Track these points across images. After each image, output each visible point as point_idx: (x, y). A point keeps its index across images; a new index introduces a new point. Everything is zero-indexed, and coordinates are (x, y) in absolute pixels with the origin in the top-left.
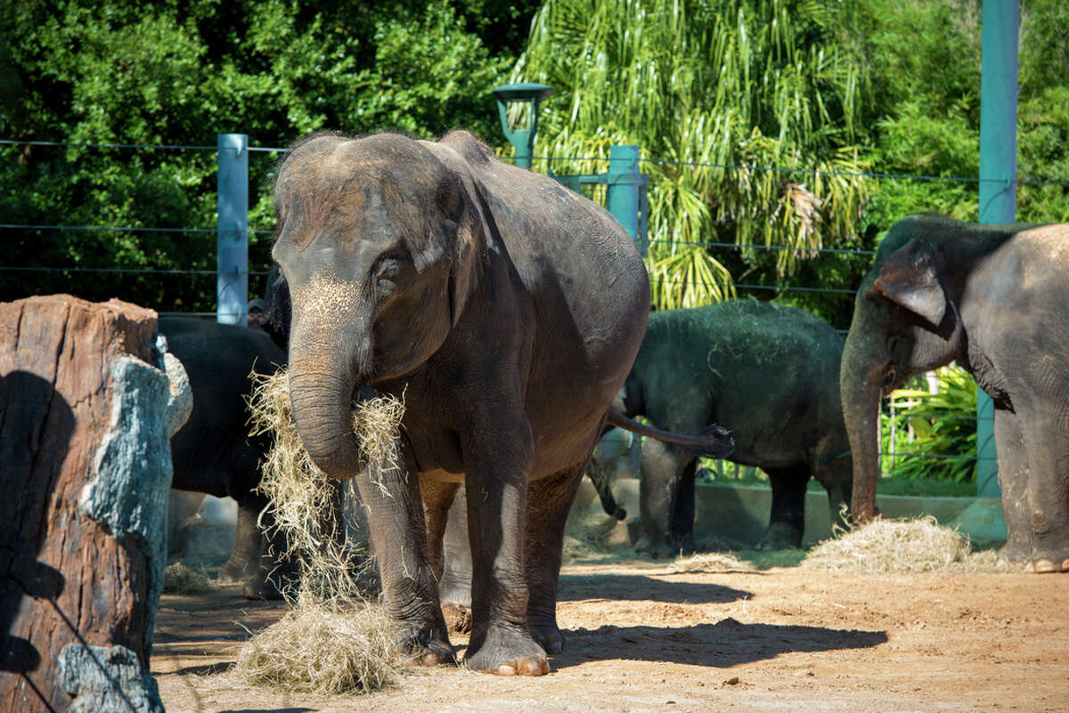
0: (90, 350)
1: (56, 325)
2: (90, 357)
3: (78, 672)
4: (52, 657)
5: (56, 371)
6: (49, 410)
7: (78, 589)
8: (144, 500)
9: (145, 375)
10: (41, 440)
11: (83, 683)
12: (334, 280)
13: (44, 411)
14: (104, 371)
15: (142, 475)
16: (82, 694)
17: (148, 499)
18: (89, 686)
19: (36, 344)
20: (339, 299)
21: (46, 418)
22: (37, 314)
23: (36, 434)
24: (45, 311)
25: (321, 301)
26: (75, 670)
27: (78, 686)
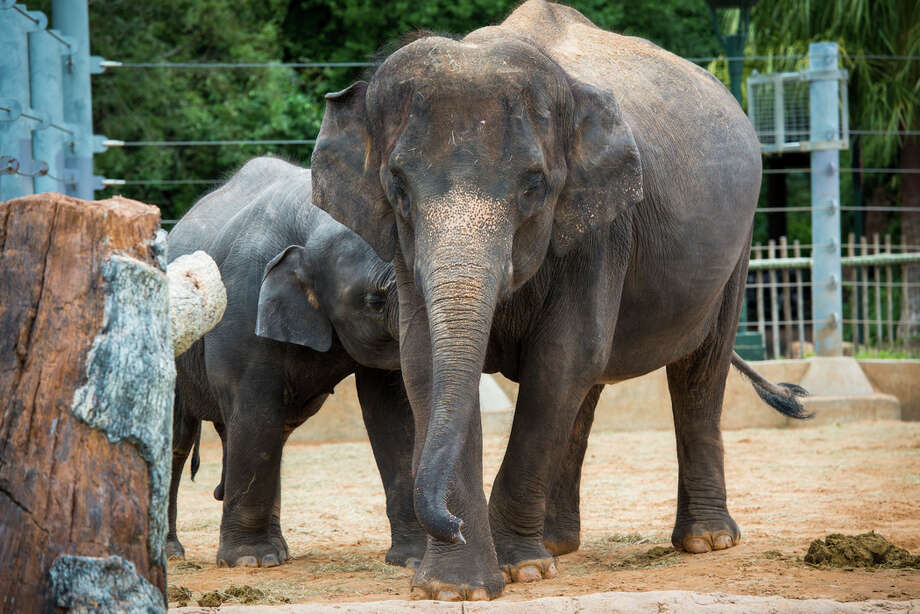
0: (78, 249)
1: (42, 225)
2: (78, 256)
3: (71, 584)
4: (42, 569)
5: (44, 271)
6: (36, 313)
7: (70, 497)
8: (141, 403)
9: (137, 272)
10: (28, 344)
11: (75, 596)
12: (479, 195)
13: (30, 313)
14: (94, 270)
15: (137, 376)
16: (75, 608)
17: (145, 401)
18: (83, 599)
19: (22, 245)
20: (486, 217)
21: (34, 319)
22: (22, 213)
23: (22, 339)
24: (31, 210)
25: (467, 219)
26: (67, 582)
27: (70, 599)
